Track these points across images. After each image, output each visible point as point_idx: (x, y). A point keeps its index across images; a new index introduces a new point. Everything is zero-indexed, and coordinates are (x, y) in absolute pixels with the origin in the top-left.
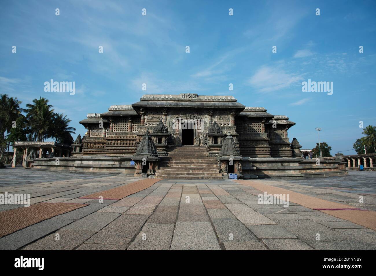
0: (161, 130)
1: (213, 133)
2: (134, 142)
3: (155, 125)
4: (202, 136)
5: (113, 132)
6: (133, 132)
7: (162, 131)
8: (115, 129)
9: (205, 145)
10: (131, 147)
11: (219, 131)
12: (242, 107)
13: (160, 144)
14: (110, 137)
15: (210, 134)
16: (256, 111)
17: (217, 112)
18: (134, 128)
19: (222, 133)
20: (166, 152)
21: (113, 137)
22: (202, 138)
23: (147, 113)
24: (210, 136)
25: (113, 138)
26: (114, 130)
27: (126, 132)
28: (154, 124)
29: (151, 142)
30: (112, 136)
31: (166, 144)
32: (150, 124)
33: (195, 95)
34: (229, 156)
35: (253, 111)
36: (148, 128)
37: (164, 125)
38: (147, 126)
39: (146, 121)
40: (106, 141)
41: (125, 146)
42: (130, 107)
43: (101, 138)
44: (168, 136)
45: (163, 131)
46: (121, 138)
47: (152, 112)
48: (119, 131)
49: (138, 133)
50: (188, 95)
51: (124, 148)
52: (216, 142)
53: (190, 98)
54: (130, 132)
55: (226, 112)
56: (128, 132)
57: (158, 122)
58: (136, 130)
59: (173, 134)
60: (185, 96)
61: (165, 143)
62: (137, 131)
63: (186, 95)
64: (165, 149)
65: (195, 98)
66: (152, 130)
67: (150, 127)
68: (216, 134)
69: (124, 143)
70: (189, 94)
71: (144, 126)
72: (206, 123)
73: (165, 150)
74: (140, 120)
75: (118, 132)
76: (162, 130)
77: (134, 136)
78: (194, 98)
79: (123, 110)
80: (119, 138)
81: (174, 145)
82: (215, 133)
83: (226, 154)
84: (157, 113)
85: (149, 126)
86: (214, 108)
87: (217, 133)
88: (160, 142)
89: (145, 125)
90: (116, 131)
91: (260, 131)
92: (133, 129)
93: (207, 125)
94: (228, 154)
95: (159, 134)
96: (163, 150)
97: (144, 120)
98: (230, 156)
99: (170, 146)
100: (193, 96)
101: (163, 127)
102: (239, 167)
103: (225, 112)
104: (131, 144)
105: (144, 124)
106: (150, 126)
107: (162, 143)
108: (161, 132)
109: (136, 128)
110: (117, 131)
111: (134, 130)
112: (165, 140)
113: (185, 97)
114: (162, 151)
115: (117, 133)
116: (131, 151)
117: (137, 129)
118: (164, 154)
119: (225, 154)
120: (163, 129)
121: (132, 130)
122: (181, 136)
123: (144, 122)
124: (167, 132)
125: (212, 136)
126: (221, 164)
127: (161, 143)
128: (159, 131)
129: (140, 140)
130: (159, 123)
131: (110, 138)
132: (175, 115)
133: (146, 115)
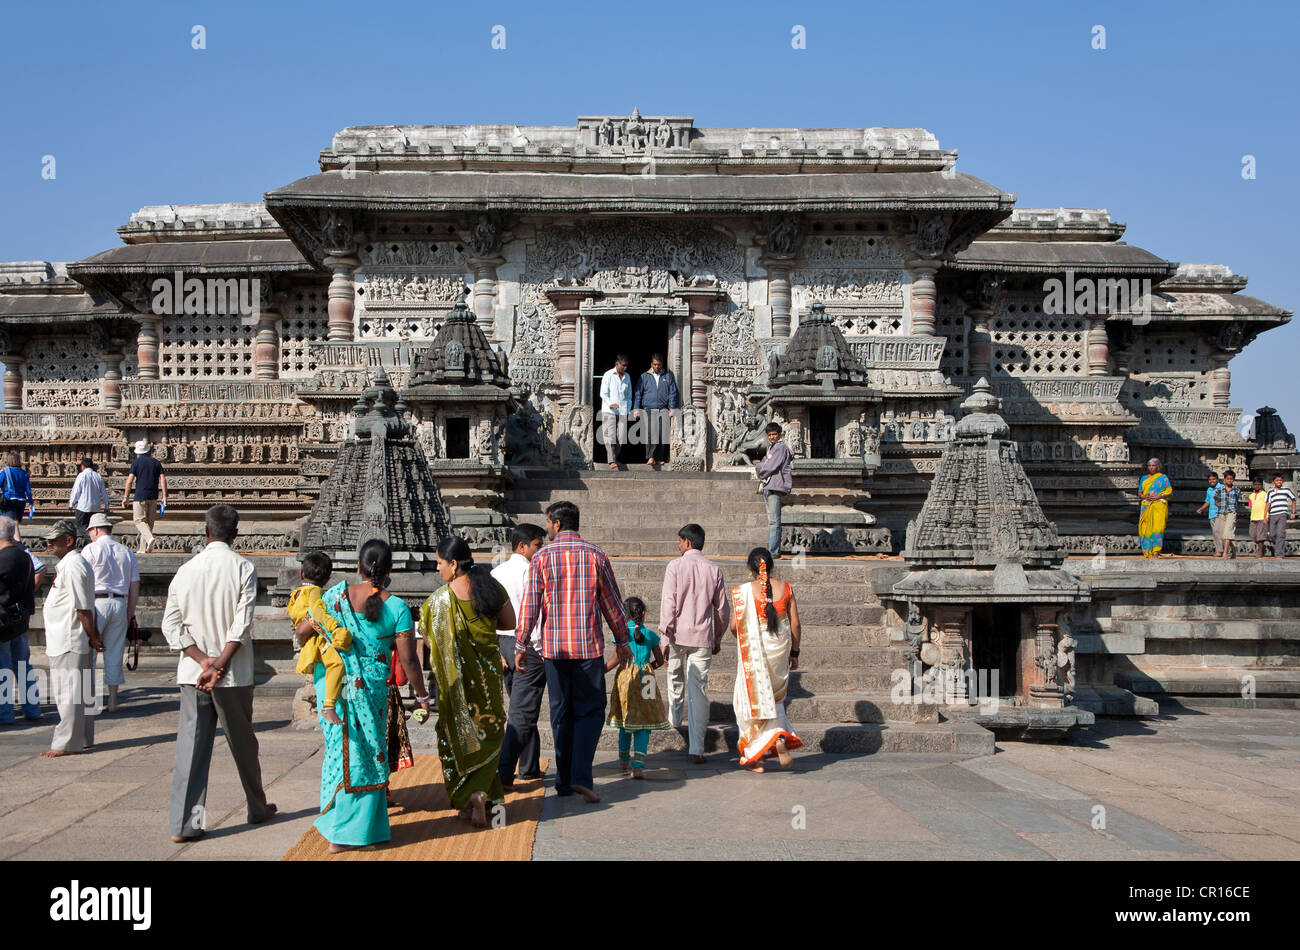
0: (466, 370)
1: (809, 382)
2: (292, 443)
3: (418, 336)
4: (723, 405)
5: (157, 377)
6: (283, 375)
7: (472, 375)
8: (167, 358)
9: (742, 463)
10: (274, 472)
11: (847, 371)
12: (991, 206)
13: (459, 462)
14: (141, 413)
15: (787, 393)
16: (1051, 237)
17: (824, 239)
18: (286, 353)
19: (864, 384)
20: (498, 519)
21: (163, 412)
22: (726, 413)
23: (370, 249)
24: (789, 404)
25: (160, 421)
26: (162, 365)
27: (240, 377)
28: (415, 328)
29: (406, 463)
30: (155, 402)
31: (497, 462)
32: (390, 328)
33: (675, 126)
34: (987, 573)
35: (1032, 237)
36: (375, 354)
37: (480, 333)
38: (369, 336)
39: (360, 303)
40: (120, 442)
41: (239, 465)
42: (256, 212)
43: (91, 418)
44: (509, 405)
45: (478, 371)
46: (212, 419)
47: (400, 245)
48: (194, 371)
49: (315, 389)
50: (631, 126)
51: (233, 478)
52: (824, 445)
53: (642, 144)
54: (265, 380)
55: (876, 238)
56: (252, 376)
57: (442, 314)
58: (300, 367)
59: (540, 394)
60: (610, 135)
61: (494, 457)
62: (306, 374)
63: (616, 126)
64: (489, 492)
65: (676, 147)
66: (406, 367)
67: (391, 344)
68: (827, 390)
69: (228, 450)
70: (640, 119)
71: (351, 338)
72: (752, 319)
73: (493, 503)
74: (326, 297)
75: (187, 376)
76: (472, 364)
77: (289, 405)
78: (670, 143)
79: (215, 238)
80: (199, 417)
81: (543, 463)
82: (819, 383)
83: (964, 554)
84: (434, 249)
85: (381, 339)
86: (803, 214)
87: (837, 383)
88: (458, 446)
89: (356, 330)
90: (174, 376)
91: (1076, 369)
92: (281, 361)
93: (756, 330)
94: (981, 558)
95: (453, 391)
96: (480, 502)
97: (352, 298)
98: (992, 567)
99: (518, 471)
100: (666, 136)
101: (479, 344)
102: (1055, 652)
103: (871, 242)
104: (275, 455)
105: (351, 327)
106: (393, 336)
107: (472, 453)
108: (464, 382)
109: (300, 353)
110: (181, 371)
111: (286, 367)
112: (494, 438)
113: (611, 142)
114: (473, 508)
115: (184, 385)
116: (274, 497)
117: (306, 359)
118: (490, 529)
119: (957, 553)
120: (476, 359)
121: (275, 367)
122: (587, 403)
123: (349, 312)
124: (501, 379)
125: (802, 403)
126: (923, 627)
127: (465, 454)
128: (449, 374)
129: (326, 434)
130: (452, 321)
131: (141, 420)
132: (548, 262)
133: (360, 263)
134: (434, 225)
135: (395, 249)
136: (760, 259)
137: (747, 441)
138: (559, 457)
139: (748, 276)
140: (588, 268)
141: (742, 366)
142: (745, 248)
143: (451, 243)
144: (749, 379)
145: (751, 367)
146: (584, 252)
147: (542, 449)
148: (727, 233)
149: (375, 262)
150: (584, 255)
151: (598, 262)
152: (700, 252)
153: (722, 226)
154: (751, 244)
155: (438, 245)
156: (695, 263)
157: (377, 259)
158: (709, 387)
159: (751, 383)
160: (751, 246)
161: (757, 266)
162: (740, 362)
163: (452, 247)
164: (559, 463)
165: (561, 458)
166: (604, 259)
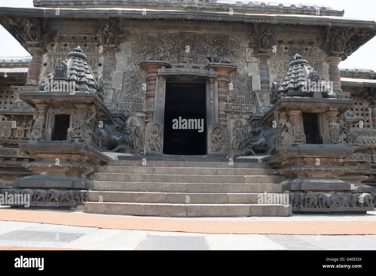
9: (250, 154)
17: (283, 47)
23: (53, 45)
39: (44, 70)
47: (68, 44)
55: (309, 47)
65: (209, 2)
68: (317, 98)
72: (250, 82)
78: (206, 1)
84: (85, 45)
93: (253, 87)
97: (40, 67)
103: (306, 49)
105: (37, 81)
123: (37, 74)
132: (143, 52)
133: (46, 51)
134: (87, 36)
135: (66, 45)
136: (253, 53)
137: (252, 142)
138: (143, 151)
139: (247, 61)
140: (164, 54)
141: (246, 105)
142: (245, 48)
143: (94, 43)
144: (251, 111)
145: (251, 105)
146: (162, 47)
147: (134, 146)
148: (236, 41)
149: (55, 51)
150: (162, 49)
151: (169, 52)
152: (223, 49)
153: (233, 37)
154: (248, 46)
155: (87, 44)
156: (220, 53)
157: (56, 50)
158: (228, 115)
159: (251, 113)
160: (248, 48)
161: (252, 57)
162: (245, 103)
163: (95, 44)
164: (143, 154)
165: (145, 151)
166: (172, 51)
